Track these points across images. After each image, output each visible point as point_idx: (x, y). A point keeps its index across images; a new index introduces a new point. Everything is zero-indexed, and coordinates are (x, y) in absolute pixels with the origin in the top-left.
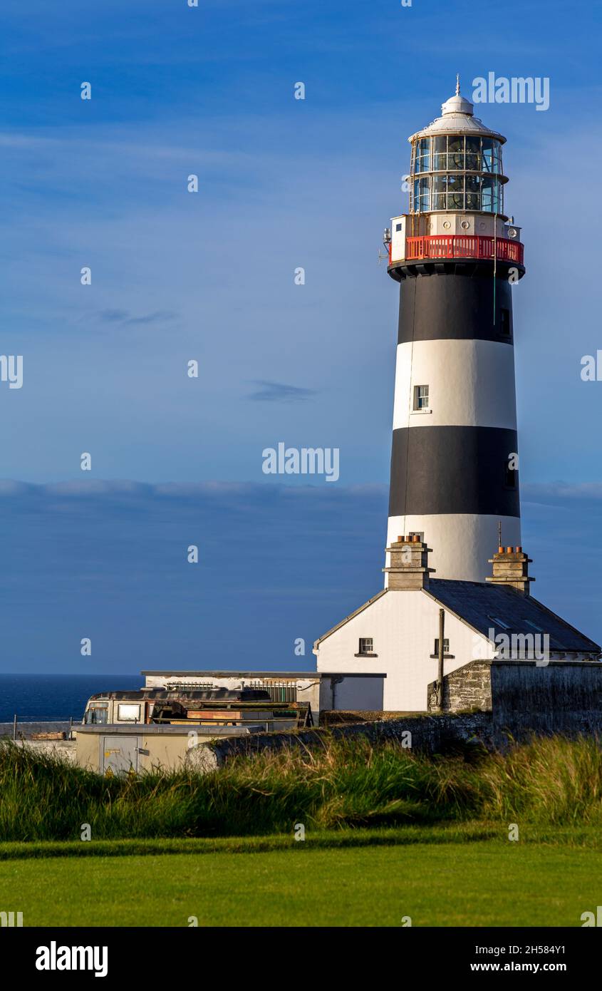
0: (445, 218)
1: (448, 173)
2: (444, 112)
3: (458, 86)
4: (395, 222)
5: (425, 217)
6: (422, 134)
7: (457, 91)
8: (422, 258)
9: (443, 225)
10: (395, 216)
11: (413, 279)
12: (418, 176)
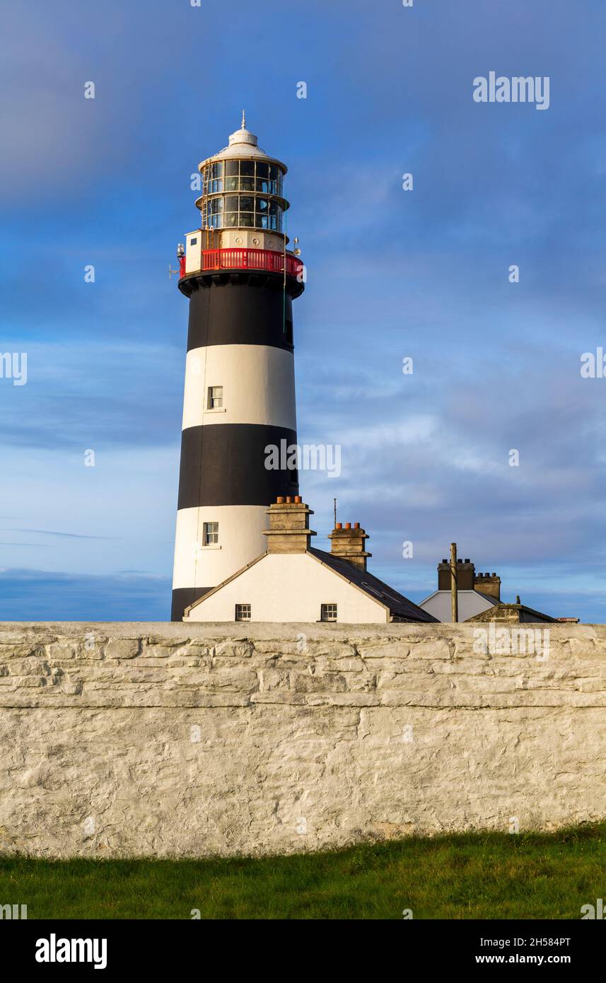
0: (237, 234)
1: (240, 193)
2: (231, 143)
3: (243, 120)
4: (189, 237)
5: (218, 232)
6: (214, 159)
7: (243, 125)
8: (218, 269)
9: (235, 239)
10: (190, 231)
11: (207, 290)
12: (210, 196)
